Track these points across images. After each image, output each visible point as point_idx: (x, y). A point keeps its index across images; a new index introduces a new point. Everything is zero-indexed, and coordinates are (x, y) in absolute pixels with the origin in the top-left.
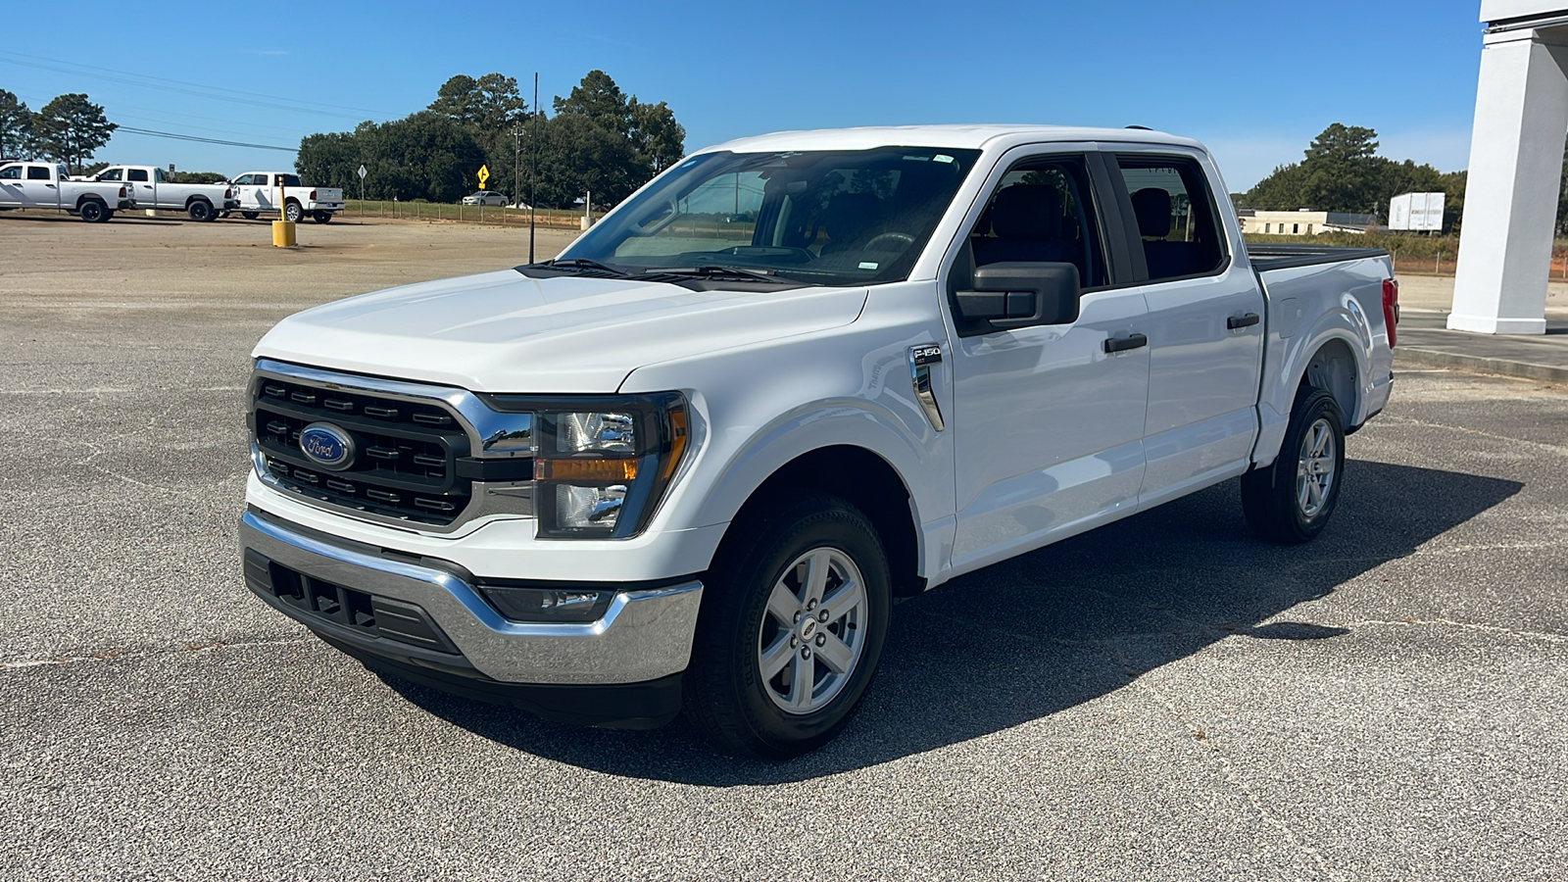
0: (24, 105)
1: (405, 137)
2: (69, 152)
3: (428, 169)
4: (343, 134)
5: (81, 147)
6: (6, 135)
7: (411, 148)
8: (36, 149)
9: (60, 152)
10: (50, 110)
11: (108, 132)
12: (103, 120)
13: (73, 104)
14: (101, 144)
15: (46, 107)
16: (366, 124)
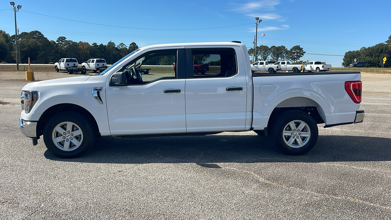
0: (287, 49)
1: (374, 50)
2: (295, 59)
3: (379, 59)
4: (357, 51)
5: (297, 57)
6: (282, 55)
7: (375, 53)
8: (288, 58)
9: (293, 59)
10: (292, 50)
11: (303, 54)
12: (303, 51)
13: (297, 48)
14: (302, 56)
15: (291, 49)
16: (363, 48)
